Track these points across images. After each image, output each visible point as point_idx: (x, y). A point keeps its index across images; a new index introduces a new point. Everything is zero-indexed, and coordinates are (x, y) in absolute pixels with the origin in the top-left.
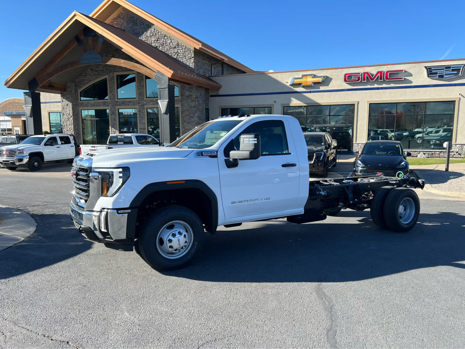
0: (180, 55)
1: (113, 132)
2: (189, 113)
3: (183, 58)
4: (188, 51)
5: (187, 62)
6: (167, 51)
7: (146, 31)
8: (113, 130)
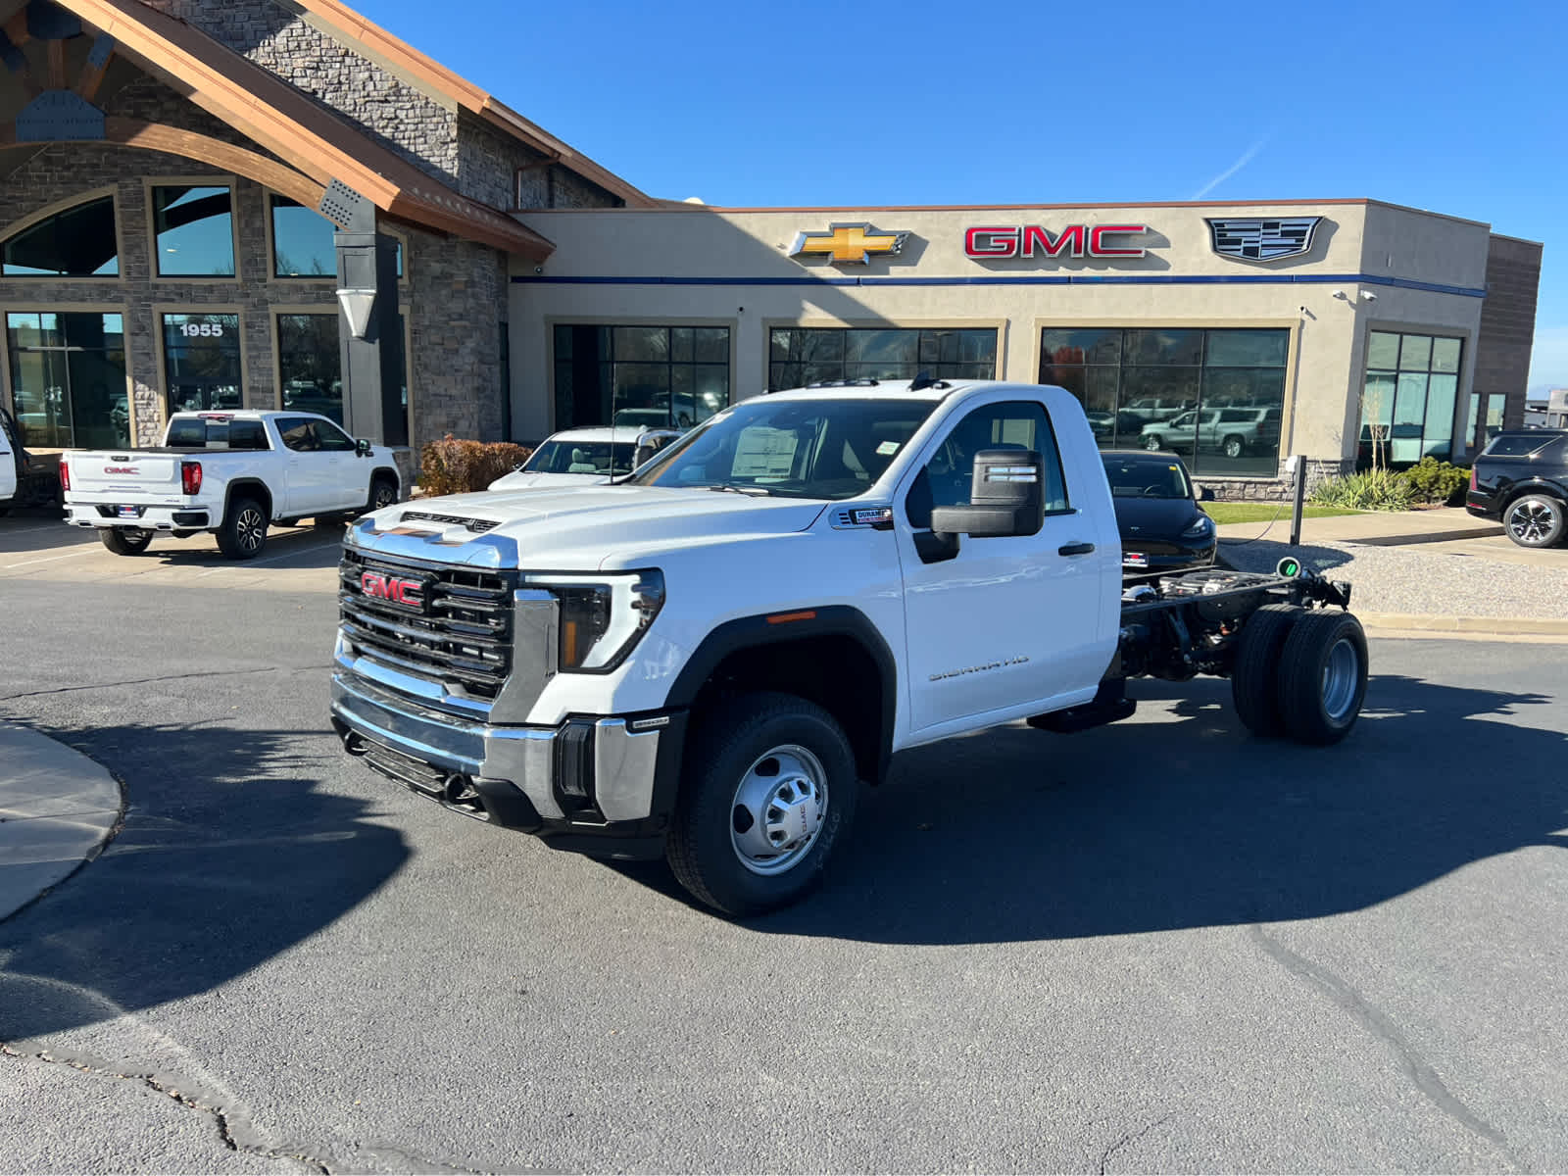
0: (406, 130)
1: (142, 398)
2: (443, 339)
3: (415, 138)
4: (435, 116)
5: (434, 156)
6: (355, 109)
7: (273, 31)
8: (139, 394)
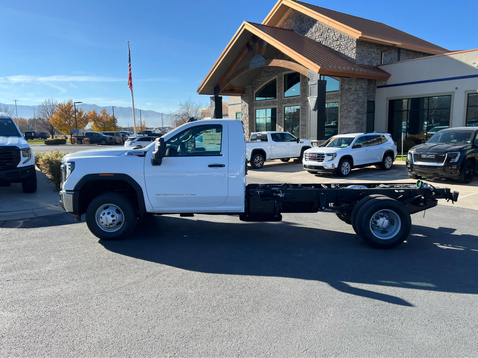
0: (343, 47)
1: (279, 129)
2: (347, 108)
3: (345, 49)
4: (350, 42)
5: (349, 54)
6: (330, 44)
7: (312, 27)
